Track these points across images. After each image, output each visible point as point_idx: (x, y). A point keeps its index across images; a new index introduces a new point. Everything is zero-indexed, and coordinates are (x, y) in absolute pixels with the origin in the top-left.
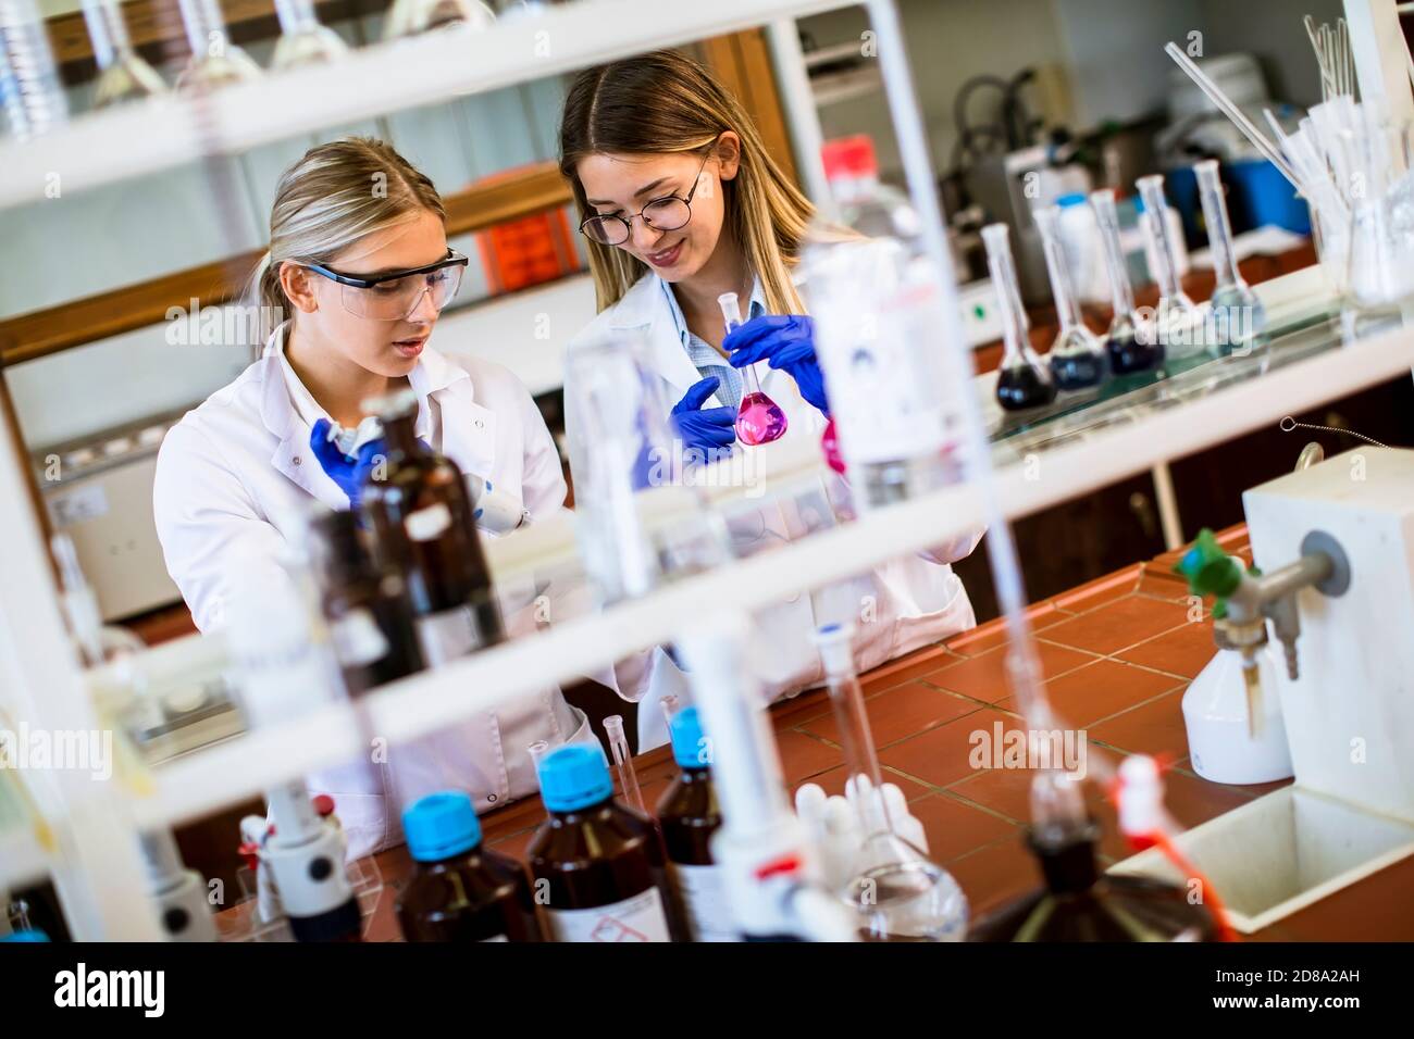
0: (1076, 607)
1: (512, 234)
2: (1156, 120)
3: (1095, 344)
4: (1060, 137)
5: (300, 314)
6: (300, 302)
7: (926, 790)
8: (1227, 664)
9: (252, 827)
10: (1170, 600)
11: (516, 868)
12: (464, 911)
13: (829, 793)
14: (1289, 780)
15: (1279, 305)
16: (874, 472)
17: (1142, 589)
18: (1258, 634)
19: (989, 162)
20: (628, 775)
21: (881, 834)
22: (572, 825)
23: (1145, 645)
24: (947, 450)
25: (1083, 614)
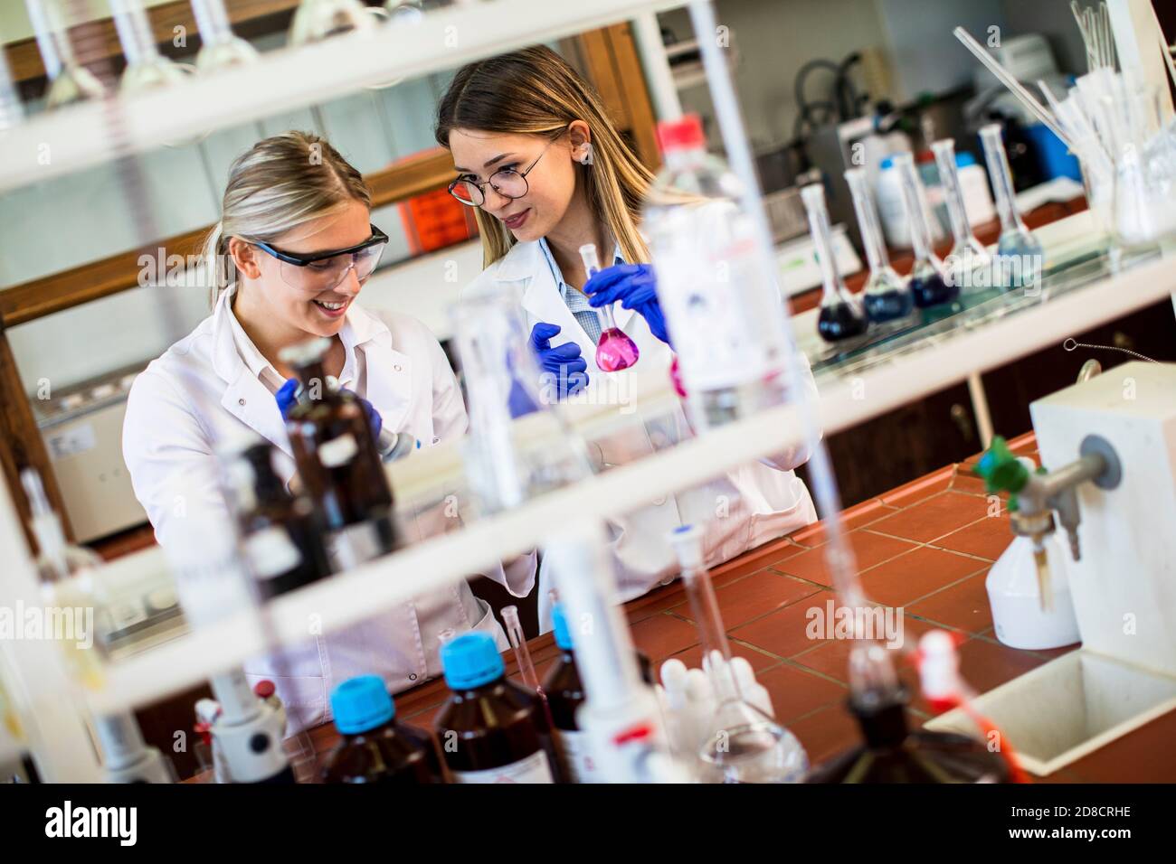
0: (900, 503)
1: (428, 205)
2: (965, 91)
3: (900, 283)
4: (884, 109)
5: (246, 279)
6: (246, 270)
7: (775, 661)
8: (1021, 548)
9: (205, 708)
10: (978, 495)
11: (424, 737)
12: (382, 775)
13: (689, 666)
14: (1077, 645)
15: (1057, 245)
16: (710, 398)
17: (955, 486)
18: (1045, 523)
19: (824, 131)
20: (523, 656)
21: (731, 700)
22: (471, 701)
23: (957, 533)
24: (770, 378)
25: (905, 508)
